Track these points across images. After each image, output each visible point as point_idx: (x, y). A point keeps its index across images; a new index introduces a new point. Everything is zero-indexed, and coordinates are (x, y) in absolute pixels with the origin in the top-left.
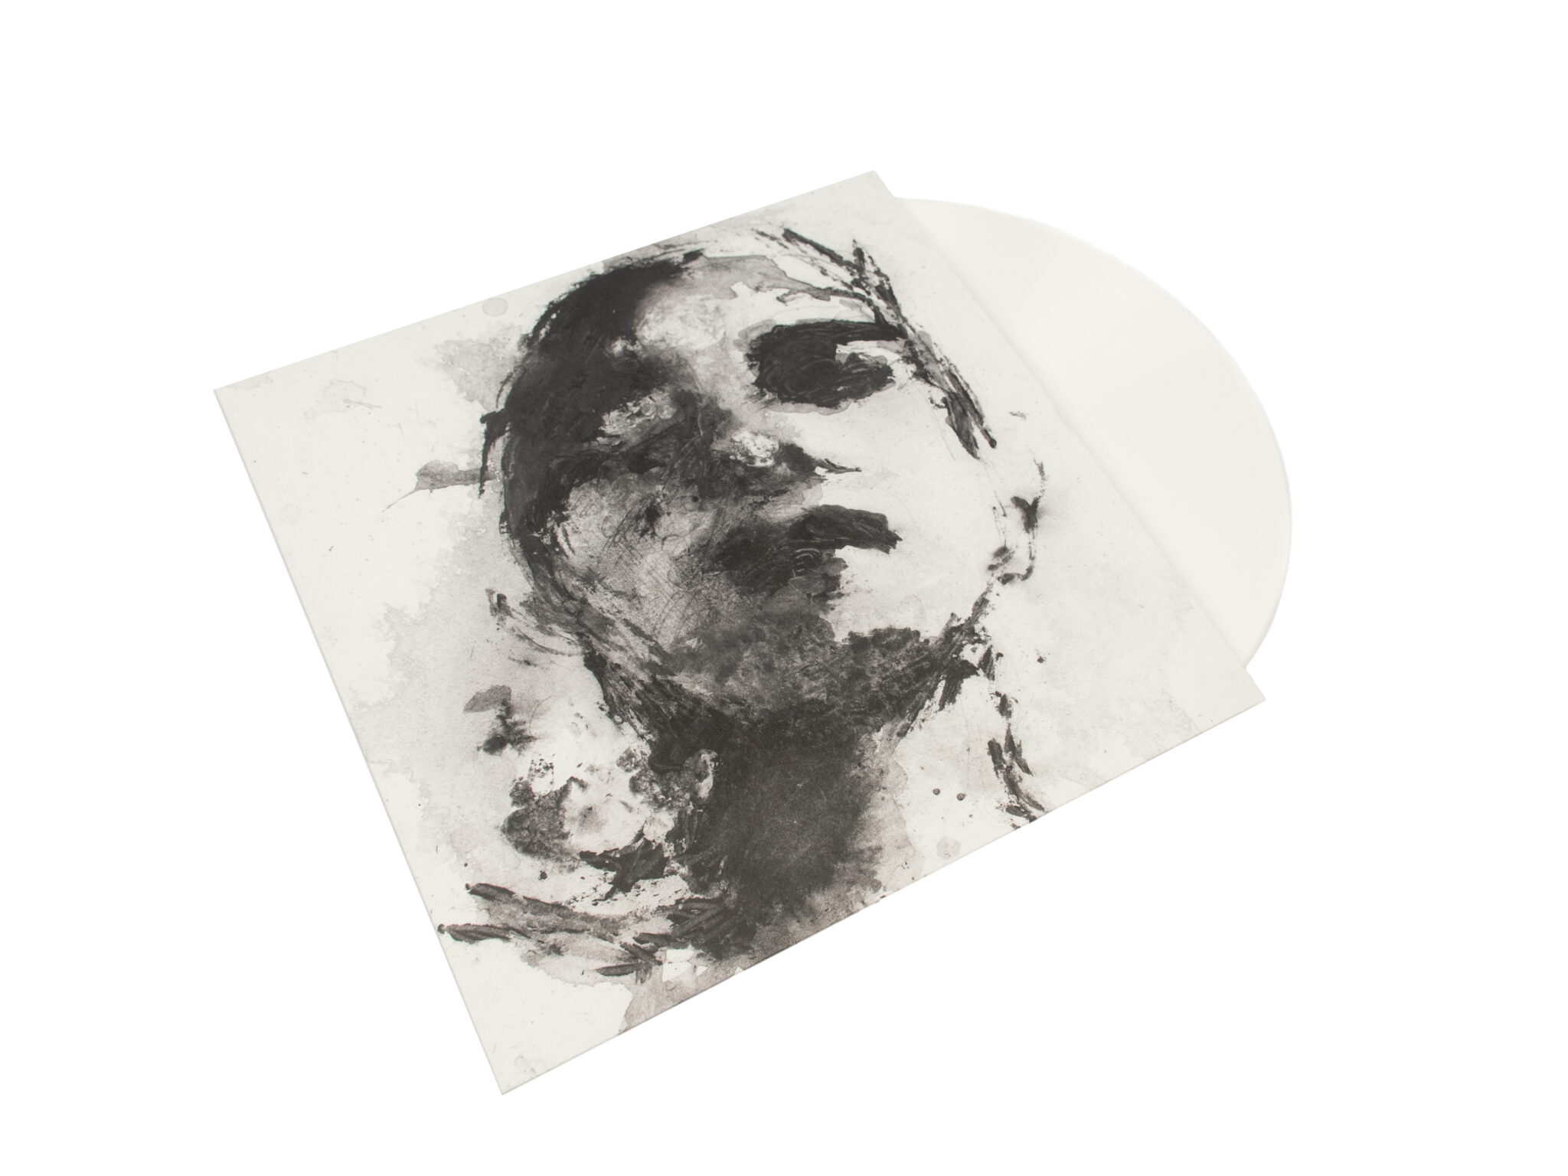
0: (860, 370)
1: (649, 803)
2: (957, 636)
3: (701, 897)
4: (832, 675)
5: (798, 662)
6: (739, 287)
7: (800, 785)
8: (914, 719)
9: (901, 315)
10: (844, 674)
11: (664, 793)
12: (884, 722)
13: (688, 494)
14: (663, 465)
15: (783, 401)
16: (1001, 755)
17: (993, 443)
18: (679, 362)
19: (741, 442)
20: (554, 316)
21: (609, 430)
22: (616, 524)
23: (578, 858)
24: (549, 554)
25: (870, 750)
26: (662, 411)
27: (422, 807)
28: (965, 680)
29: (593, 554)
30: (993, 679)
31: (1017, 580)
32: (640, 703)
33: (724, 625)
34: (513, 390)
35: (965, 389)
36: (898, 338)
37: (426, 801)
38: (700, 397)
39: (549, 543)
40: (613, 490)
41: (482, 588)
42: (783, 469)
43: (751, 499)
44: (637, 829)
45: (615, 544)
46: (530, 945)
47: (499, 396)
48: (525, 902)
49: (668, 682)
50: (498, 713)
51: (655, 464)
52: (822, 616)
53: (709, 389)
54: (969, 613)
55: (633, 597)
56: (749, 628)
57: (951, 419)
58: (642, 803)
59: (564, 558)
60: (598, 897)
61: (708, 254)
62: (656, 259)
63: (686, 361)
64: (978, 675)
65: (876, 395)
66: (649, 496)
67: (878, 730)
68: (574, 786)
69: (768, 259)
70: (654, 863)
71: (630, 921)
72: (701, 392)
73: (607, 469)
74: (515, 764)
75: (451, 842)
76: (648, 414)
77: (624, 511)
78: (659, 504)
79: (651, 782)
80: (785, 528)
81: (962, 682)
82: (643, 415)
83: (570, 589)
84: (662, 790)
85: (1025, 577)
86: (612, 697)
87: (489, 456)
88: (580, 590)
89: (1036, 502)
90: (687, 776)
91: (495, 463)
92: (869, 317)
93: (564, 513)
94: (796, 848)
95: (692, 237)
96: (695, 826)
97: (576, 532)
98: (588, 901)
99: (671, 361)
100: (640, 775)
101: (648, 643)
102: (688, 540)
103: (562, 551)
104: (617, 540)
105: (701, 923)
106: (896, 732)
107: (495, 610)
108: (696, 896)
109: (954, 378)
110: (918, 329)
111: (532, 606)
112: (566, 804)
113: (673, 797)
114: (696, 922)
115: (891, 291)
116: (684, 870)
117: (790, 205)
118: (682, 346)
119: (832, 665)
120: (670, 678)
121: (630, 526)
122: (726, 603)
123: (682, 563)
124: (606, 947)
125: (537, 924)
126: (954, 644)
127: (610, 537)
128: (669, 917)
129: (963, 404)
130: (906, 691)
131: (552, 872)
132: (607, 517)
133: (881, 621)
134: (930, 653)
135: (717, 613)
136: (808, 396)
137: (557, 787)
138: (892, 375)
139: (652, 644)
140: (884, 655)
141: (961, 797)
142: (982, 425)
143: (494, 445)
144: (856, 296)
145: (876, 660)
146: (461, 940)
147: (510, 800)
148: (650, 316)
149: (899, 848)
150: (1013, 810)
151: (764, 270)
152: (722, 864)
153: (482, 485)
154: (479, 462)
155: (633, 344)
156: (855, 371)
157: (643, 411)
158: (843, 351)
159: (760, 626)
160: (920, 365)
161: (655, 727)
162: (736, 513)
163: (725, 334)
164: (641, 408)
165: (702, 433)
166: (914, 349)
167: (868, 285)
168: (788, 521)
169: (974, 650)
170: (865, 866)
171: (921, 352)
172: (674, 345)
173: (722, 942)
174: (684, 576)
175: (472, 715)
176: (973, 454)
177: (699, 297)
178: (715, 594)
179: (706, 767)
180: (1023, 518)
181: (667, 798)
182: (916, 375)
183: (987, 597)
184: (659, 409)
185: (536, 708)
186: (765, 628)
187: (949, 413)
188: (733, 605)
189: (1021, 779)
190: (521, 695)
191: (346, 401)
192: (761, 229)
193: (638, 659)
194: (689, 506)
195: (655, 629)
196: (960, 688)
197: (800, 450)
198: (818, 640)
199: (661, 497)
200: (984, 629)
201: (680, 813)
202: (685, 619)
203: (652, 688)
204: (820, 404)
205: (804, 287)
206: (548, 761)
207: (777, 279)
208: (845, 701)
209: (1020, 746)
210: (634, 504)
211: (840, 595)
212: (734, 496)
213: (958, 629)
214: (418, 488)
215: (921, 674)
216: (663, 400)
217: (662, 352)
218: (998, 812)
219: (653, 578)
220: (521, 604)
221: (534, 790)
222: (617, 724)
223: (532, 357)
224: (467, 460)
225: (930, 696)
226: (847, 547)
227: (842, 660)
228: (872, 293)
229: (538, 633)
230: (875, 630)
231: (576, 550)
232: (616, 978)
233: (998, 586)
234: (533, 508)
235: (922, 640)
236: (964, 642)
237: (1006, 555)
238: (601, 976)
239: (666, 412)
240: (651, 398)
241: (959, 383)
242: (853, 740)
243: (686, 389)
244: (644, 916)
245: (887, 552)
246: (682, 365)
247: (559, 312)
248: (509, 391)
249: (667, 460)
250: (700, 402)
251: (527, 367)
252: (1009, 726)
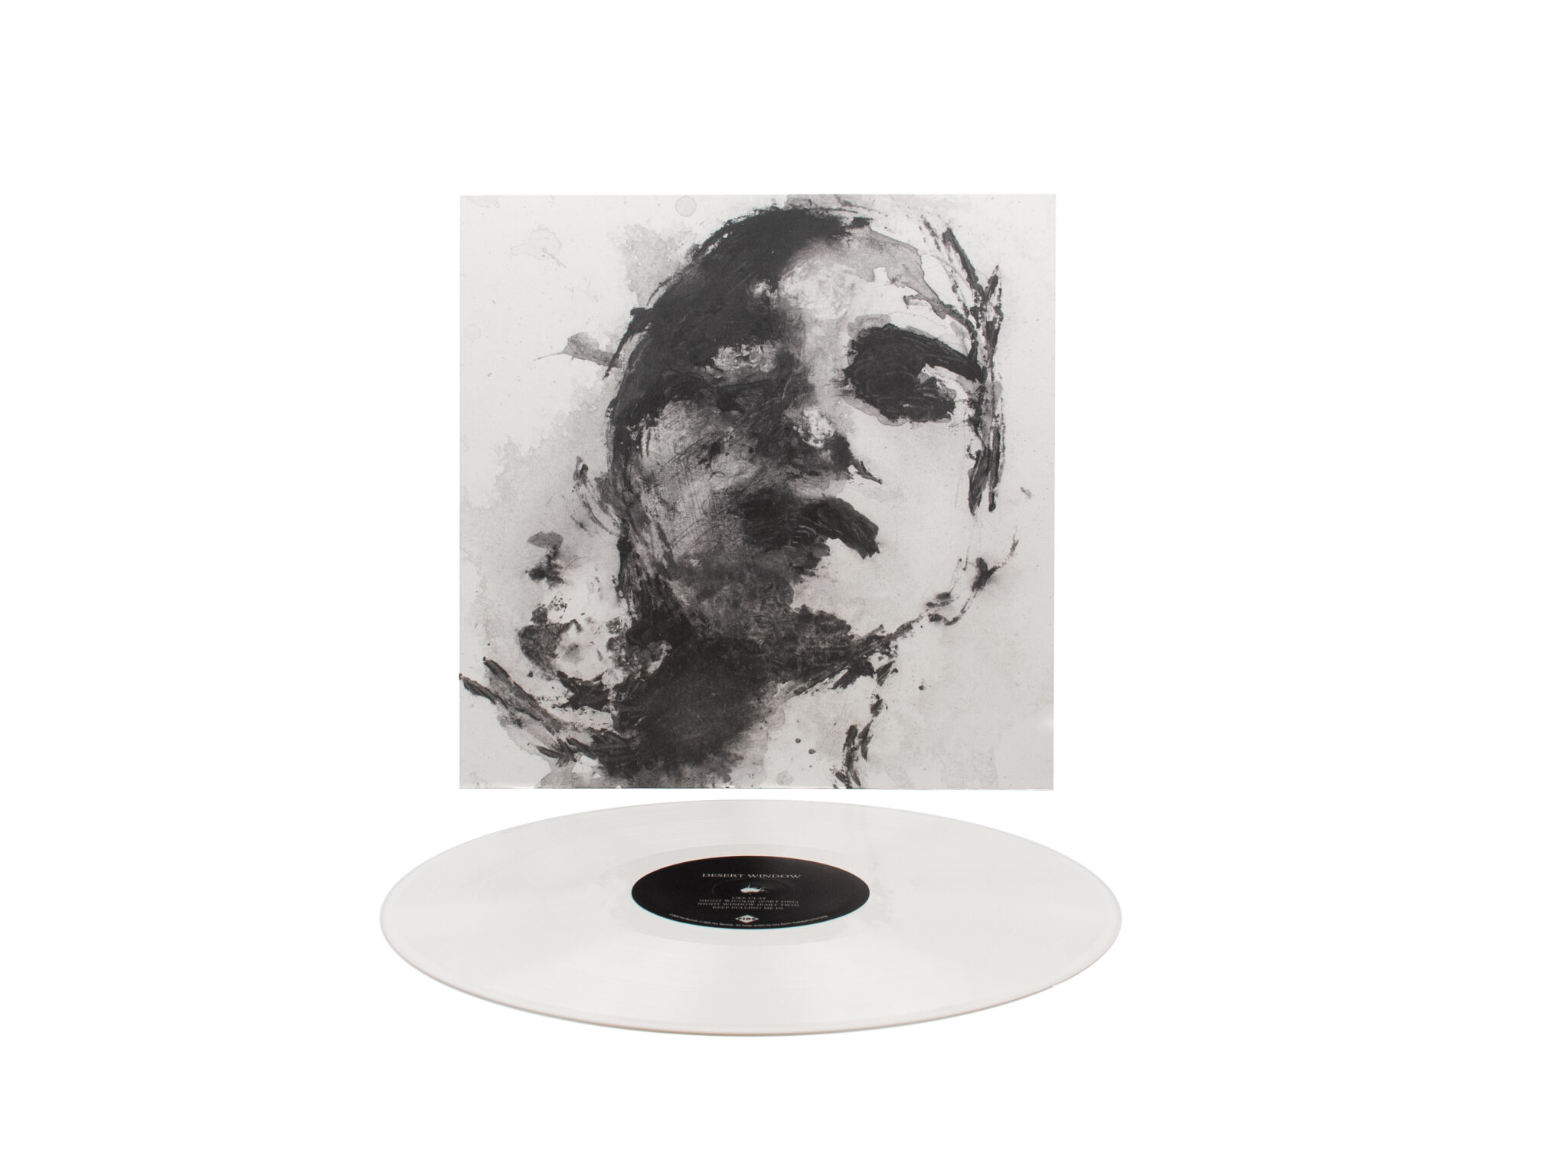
0: (930, 395)
1: (615, 660)
2: (875, 643)
3: (618, 734)
4: (775, 630)
5: (757, 610)
6: (881, 274)
7: (714, 694)
8: (812, 686)
9: (992, 359)
10: (783, 633)
11: (626, 658)
12: (790, 679)
13: (748, 444)
14: (742, 411)
15: (858, 396)
16: (854, 738)
17: (992, 507)
18: (798, 324)
19: (808, 418)
20: (726, 236)
21: (718, 362)
22: (686, 445)
23: (556, 674)
25: (771, 693)
26: (764, 364)
27: (477, 594)
28: (861, 677)
29: (660, 463)
30: (881, 685)
31: (942, 623)
32: (640, 589)
33: (722, 559)
34: (665, 294)
35: (1001, 451)
36: (976, 380)
37: (482, 591)
38: (798, 365)
39: (634, 439)
40: (698, 416)
41: (576, 454)
42: (827, 455)
43: (790, 469)
44: (599, 673)
45: (680, 461)
46: (506, 713)
47: (653, 295)
48: (514, 686)
49: (665, 583)
50: (548, 553)
51: (737, 407)
52: (791, 584)
53: (807, 361)
54: (893, 630)
55: (672, 509)
56: (737, 569)
57: (973, 472)
58: (610, 658)
59: (640, 456)
60: (557, 704)
61: (873, 226)
62: (830, 213)
63: (804, 325)
64: (872, 677)
65: (930, 423)
66: (721, 433)
67: (784, 683)
68: (573, 627)
69: (917, 254)
70: (599, 700)
71: (569, 727)
72: (801, 359)
73: (702, 396)
74: (544, 593)
75: (486, 626)
76: (752, 361)
77: (697, 437)
78: (724, 443)
79: (622, 647)
80: (802, 504)
81: (859, 677)
82: (749, 361)
83: (632, 482)
84: (626, 655)
85: (949, 623)
86: (624, 577)
87: (624, 346)
88: (639, 486)
89: (994, 569)
90: (646, 653)
91: (625, 355)
92: (966, 349)
93: (656, 419)
94: (690, 732)
95: (869, 202)
96: (636, 688)
97: (656, 439)
98: (550, 703)
99: (792, 321)
100: (617, 638)
101: (666, 548)
102: (730, 482)
103: (640, 450)
104: (681, 458)
105: (610, 749)
106: (794, 690)
107: (577, 475)
108: (614, 732)
109: (998, 436)
110: (997, 379)
111: (602, 484)
112: (563, 635)
113: (630, 664)
114: (607, 747)
115: (997, 332)
116: (615, 713)
118: (808, 310)
119: (778, 623)
120: (667, 581)
121: (697, 451)
122: (731, 543)
123: (717, 498)
124: (548, 736)
125: (514, 701)
126: (870, 648)
127: (678, 454)
128: (593, 737)
129: (990, 463)
130: (817, 665)
131: (537, 675)
132: (683, 437)
133: (830, 606)
134: (849, 646)
135: (722, 548)
136: (878, 400)
137: (564, 621)
138: (951, 412)
139: (668, 550)
140: (817, 632)
141: (811, 752)
142: (994, 488)
143: (632, 338)
144: (968, 324)
145: (810, 633)
146: (468, 689)
147: (531, 616)
148: (798, 270)
149: (754, 763)
150: (839, 776)
151: (908, 264)
152: (640, 720)
153: (609, 370)
154: (615, 349)
155: (772, 291)
156: (925, 395)
157: (750, 357)
158: (928, 371)
159: (745, 571)
160: (979, 412)
161: (642, 611)
162: (775, 476)
163: (846, 313)
164: (750, 354)
165: (784, 396)
166: (983, 396)
167: (982, 317)
168: (807, 500)
169: (880, 659)
170: (726, 764)
171: (987, 401)
172: (802, 306)
173: (617, 766)
174: (713, 509)
175: (532, 547)
176: (972, 508)
177: (844, 267)
178: (727, 533)
179: (661, 653)
180: (976, 577)
181: (627, 662)
182: (970, 419)
183: (913, 625)
184: (763, 360)
185: (573, 562)
186: (748, 575)
187: (975, 466)
188: (735, 547)
189: (857, 760)
190: (567, 547)
191: (544, 250)
192: (928, 220)
193: (653, 557)
194: (744, 454)
195: (675, 540)
196: (855, 680)
197: (848, 444)
198: (779, 601)
199: (729, 437)
200: (896, 647)
201: (630, 676)
202: (698, 542)
203: (653, 583)
204: (883, 412)
205: (930, 298)
206: (565, 601)
207: (913, 278)
208: (773, 652)
209: (870, 738)
210: (707, 434)
211: (812, 574)
212: (780, 460)
213: (879, 638)
214: (564, 352)
215: (834, 657)
216: (770, 353)
217: (791, 308)
218: (831, 772)
219: (692, 500)
220: (596, 479)
221: (548, 617)
222: (619, 598)
223: (691, 269)
224: (606, 343)
225: (832, 676)
226: (838, 540)
227: (787, 622)
228: (981, 327)
229: (598, 507)
230: (822, 612)
231: (650, 454)
232: (546, 756)
233: (925, 621)
234: (636, 405)
235: (849, 634)
236: (877, 649)
237: (947, 600)
238: (537, 751)
239: (766, 366)
240: (762, 348)
241: (999, 444)
242: (764, 681)
243: (791, 352)
244: (579, 729)
245: (864, 557)
246: (798, 328)
247: (731, 233)
248: (662, 294)
249: (747, 408)
250: (797, 368)
251: (685, 278)
252: (872, 721)
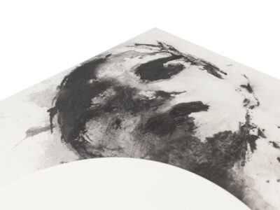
2: (245, 129)
4: (206, 153)
6: (126, 59)
8: (244, 159)
9: (180, 52)
10: (210, 151)
12: (234, 163)
13: (129, 113)
14: (117, 107)
15: (152, 81)
17: (226, 74)
19: (142, 95)
20: (67, 79)
21: (94, 103)
22: (106, 129)
24: (83, 144)
25: (234, 174)
29: (100, 140)
30: (266, 138)
31: (256, 107)
33: (157, 148)
35: (209, 64)
36: (181, 58)
38: (124, 87)
39: (82, 141)
40: (101, 119)
42: (159, 98)
43: (152, 109)
45: (107, 135)
47: (52, 103)
51: (114, 108)
52: (193, 135)
53: (126, 84)
54: (245, 121)
56: (167, 147)
57: (209, 72)
59: (89, 144)
61: (113, 54)
62: (97, 59)
64: (260, 138)
65: (181, 72)
66: (115, 117)
67: (233, 166)
69: (132, 51)
73: (97, 114)
76: (107, 95)
78: (119, 119)
80: (167, 114)
81: (255, 142)
82: (105, 96)
83: (94, 153)
85: (258, 105)
87: (53, 121)
89: (249, 85)
91: (55, 122)
92: (170, 55)
93: (85, 130)
97: (91, 135)
99: (110, 81)
102: (134, 126)
103: (87, 142)
104: (107, 133)
106: (240, 165)
109: (204, 62)
110: (187, 54)
115: (174, 48)
117: (134, 39)
119: (204, 150)
121: (111, 128)
122: (155, 141)
123: (134, 134)
126: (245, 131)
127: (105, 133)
129: (210, 67)
130: (237, 150)
132: (101, 127)
134: (238, 136)
135: (154, 145)
138: (184, 66)
140: (222, 141)
142: (220, 71)
144: (163, 52)
145: (220, 144)
148: (100, 72)
151: (132, 53)
153: (52, 130)
154: (49, 123)
155: (96, 79)
156: (172, 68)
158: (166, 65)
159: (171, 145)
160: (191, 62)
162: (148, 114)
163: (126, 70)
165: (127, 96)
166: (188, 59)
167: (166, 49)
168: (168, 111)
169: (253, 131)
171: (190, 59)
172: (110, 76)
174: (136, 137)
176: (221, 78)
178: (150, 140)
180: (247, 90)
182: (192, 64)
183: (248, 114)
184: (110, 93)
186: (174, 145)
187: (207, 70)
188: (159, 141)
192: (127, 45)
194: (131, 116)
196: (256, 144)
197: (163, 92)
198: (195, 143)
199: (120, 116)
200: (253, 124)
205: (146, 54)
207: (137, 54)
208: (215, 160)
210: (110, 121)
211: (196, 128)
212: (145, 110)
213: (244, 126)
214: (27, 137)
215: (239, 144)
216: (111, 90)
219: (125, 141)
224: (44, 124)
225: (246, 149)
226: (192, 113)
227: (207, 147)
228: (168, 50)
231: (93, 141)
233: (250, 110)
234: (73, 132)
235: (233, 133)
236: (248, 130)
237: (248, 101)
239: (113, 93)
240: (106, 91)
241: (206, 63)
243: (118, 86)
245: (207, 111)
246: (114, 81)
248: (56, 101)
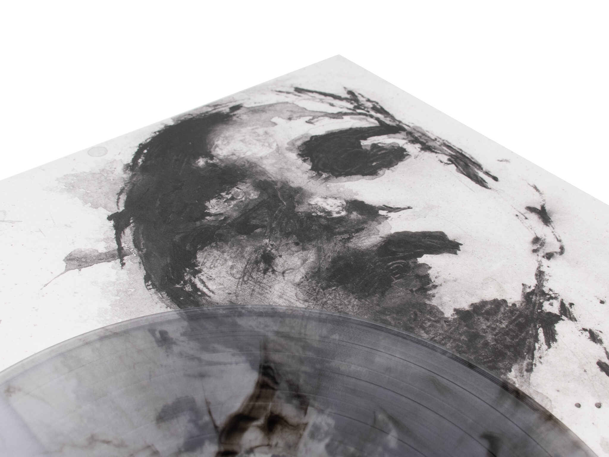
0: (383, 152)
2: (534, 298)
4: (455, 340)
6: (277, 120)
9: (396, 120)
10: (464, 338)
12: (511, 365)
13: (290, 242)
14: (263, 227)
15: (337, 176)
17: (495, 179)
18: (250, 165)
19: (316, 204)
20: (145, 151)
21: (213, 211)
22: (241, 269)
24: (194, 298)
26: (250, 195)
28: (556, 325)
29: (230, 292)
30: (576, 321)
31: (556, 256)
34: (128, 197)
35: (461, 152)
36: (400, 131)
38: (275, 183)
39: (191, 290)
40: (230, 248)
42: (354, 215)
43: (339, 237)
45: (245, 282)
47: (118, 202)
52: (428, 302)
53: (279, 177)
54: (535, 282)
57: (460, 170)
59: (207, 298)
61: (246, 106)
62: (210, 113)
63: (255, 163)
64: (563, 320)
65: (400, 164)
66: (260, 247)
67: (510, 371)
69: (290, 103)
72: (274, 179)
73: (221, 235)
76: (239, 198)
77: (244, 260)
78: (270, 251)
80: (373, 251)
81: (555, 327)
82: (236, 199)
85: (561, 253)
87: (122, 241)
89: (543, 207)
91: (128, 244)
92: (375, 123)
93: (197, 268)
95: (231, 99)
97: (211, 279)
99: (244, 165)
102: (303, 271)
104: (246, 279)
106: (524, 370)
107: (161, 342)
109: (449, 147)
110: (411, 125)
111: (191, 335)
115: (382, 108)
117: (292, 76)
118: (249, 156)
119: (451, 333)
121: (253, 269)
122: (350, 307)
123: (305, 286)
126: (535, 303)
127: (240, 278)
129: (463, 160)
130: (517, 340)
132: (232, 266)
133: (474, 298)
134: (521, 312)
138: (406, 152)
140: (488, 320)
141: (598, 406)
142: (483, 170)
143: (124, 233)
144: (360, 114)
145: (483, 324)
148: (218, 143)
151: (290, 109)
153: (122, 260)
154: (115, 246)
155: (212, 159)
156: (379, 153)
157: (235, 196)
158: (367, 143)
159: (384, 317)
160: (421, 143)
162: (332, 248)
163: (277, 145)
164: (232, 195)
165: (285, 203)
166: (414, 136)
167: (365, 107)
168: (374, 246)
169: (551, 305)
171: (420, 136)
172: (242, 156)
176: (486, 187)
177: (249, 128)
178: (338, 302)
180: (540, 218)
182: (422, 149)
183: (542, 269)
184: (246, 193)
187: (457, 167)
188: (356, 307)
192: (278, 89)
194: (294, 249)
196: (556, 331)
197: (362, 203)
198: (433, 319)
199: (270, 246)
200: (550, 290)
204: (364, 174)
205: (323, 114)
207: (301, 112)
210: (251, 254)
211: (435, 287)
212: (325, 237)
213: (532, 293)
214: (68, 269)
215: (522, 327)
216: (247, 188)
217: (235, 161)
219: (285, 299)
220: (182, 335)
223: (136, 176)
224: (104, 246)
227: (457, 328)
228: (370, 111)
229: (204, 352)
230: (472, 304)
231: (215, 291)
233: (545, 262)
234: (170, 269)
235: (510, 305)
236: (541, 301)
237: (540, 242)
239: (252, 195)
240: (238, 188)
241: (455, 150)
243: (262, 179)
245: (455, 253)
246: (253, 167)
247: (148, 148)
248: (125, 198)
249: (265, 223)
250: (276, 185)
251: (135, 183)
252: (605, 348)
